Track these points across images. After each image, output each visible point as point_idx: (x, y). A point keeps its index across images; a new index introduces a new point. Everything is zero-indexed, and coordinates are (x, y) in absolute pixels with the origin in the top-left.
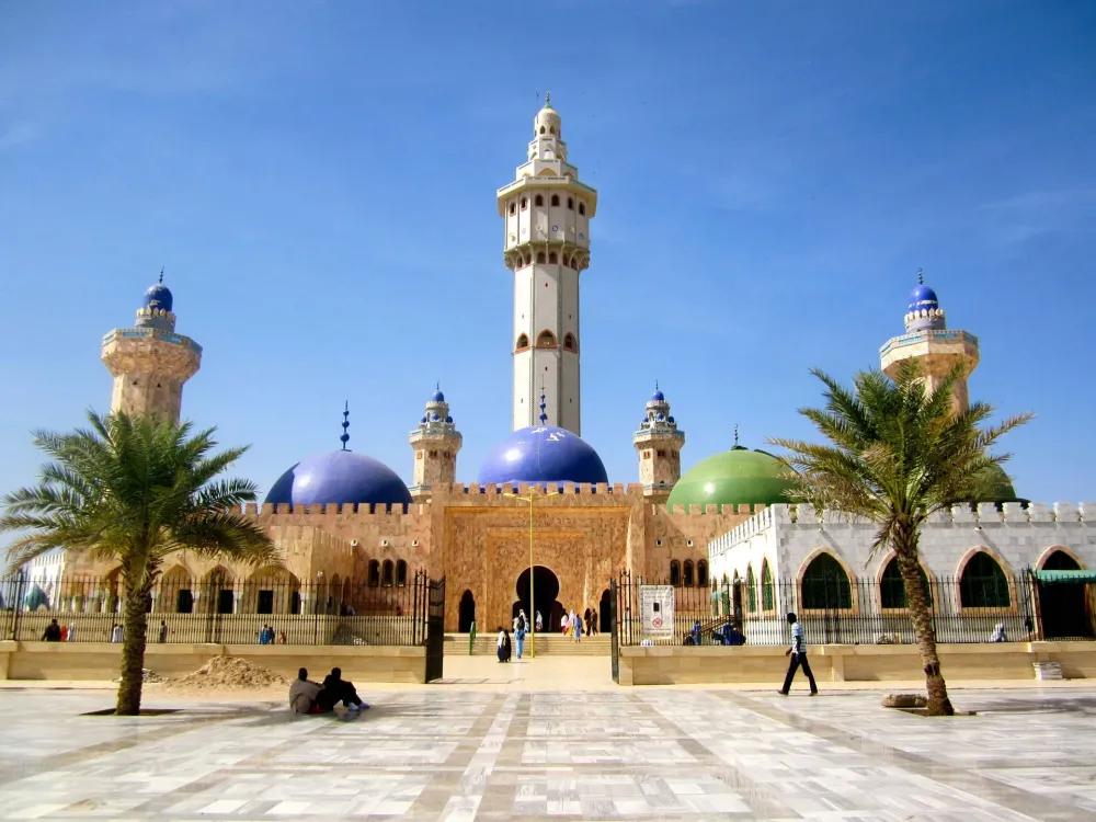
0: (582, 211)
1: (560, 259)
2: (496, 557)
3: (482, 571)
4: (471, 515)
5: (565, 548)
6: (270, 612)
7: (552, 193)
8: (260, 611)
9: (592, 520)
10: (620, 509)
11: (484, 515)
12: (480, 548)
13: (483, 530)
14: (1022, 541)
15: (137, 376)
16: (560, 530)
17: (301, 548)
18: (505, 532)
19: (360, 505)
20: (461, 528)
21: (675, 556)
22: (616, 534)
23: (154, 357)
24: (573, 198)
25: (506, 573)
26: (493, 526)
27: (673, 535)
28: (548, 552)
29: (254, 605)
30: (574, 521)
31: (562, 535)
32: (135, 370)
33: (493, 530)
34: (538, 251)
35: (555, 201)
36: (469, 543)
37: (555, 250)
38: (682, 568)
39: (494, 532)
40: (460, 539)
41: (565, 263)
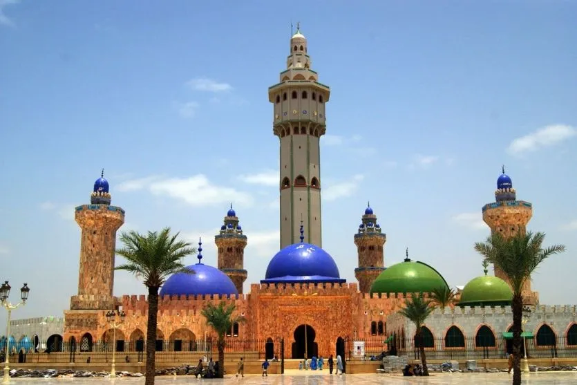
0: (321, 100)
1: (308, 132)
2: (283, 320)
3: (277, 328)
4: (271, 300)
5: (318, 316)
6: (180, 350)
7: (302, 90)
8: (175, 350)
9: (332, 302)
10: (346, 296)
11: (277, 300)
12: (275, 316)
13: (277, 308)
14: (501, 321)
15: (95, 229)
16: (316, 308)
17: (196, 320)
18: (288, 309)
19: (214, 295)
20: (266, 306)
21: (374, 319)
22: (344, 309)
23: (104, 220)
24: (316, 92)
25: (288, 329)
26: (282, 305)
27: (372, 309)
28: (310, 318)
29: (173, 346)
30: (323, 302)
31: (317, 309)
32: (94, 226)
33: (282, 307)
34: (295, 126)
35: (304, 95)
36: (270, 314)
37: (305, 126)
38: (377, 325)
39: (283, 308)
40: (265, 312)
41: (311, 133)
